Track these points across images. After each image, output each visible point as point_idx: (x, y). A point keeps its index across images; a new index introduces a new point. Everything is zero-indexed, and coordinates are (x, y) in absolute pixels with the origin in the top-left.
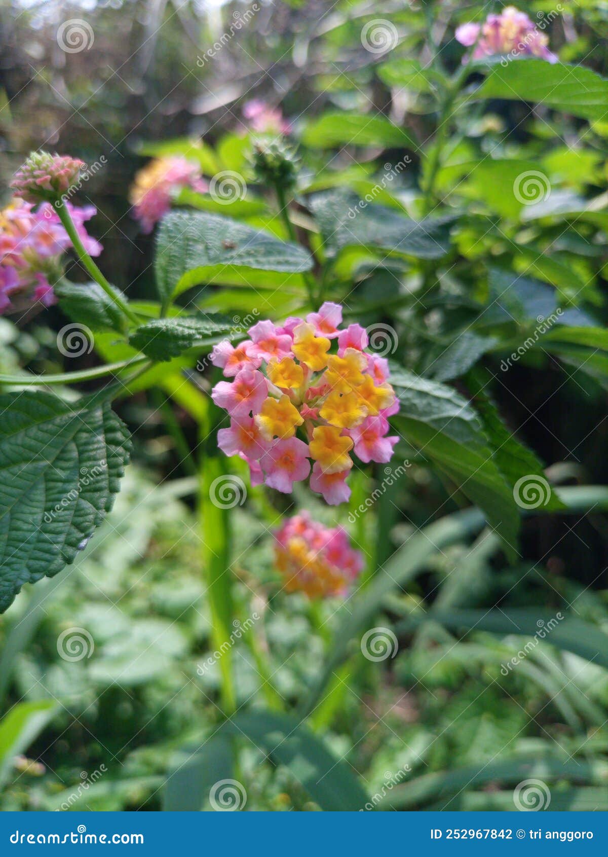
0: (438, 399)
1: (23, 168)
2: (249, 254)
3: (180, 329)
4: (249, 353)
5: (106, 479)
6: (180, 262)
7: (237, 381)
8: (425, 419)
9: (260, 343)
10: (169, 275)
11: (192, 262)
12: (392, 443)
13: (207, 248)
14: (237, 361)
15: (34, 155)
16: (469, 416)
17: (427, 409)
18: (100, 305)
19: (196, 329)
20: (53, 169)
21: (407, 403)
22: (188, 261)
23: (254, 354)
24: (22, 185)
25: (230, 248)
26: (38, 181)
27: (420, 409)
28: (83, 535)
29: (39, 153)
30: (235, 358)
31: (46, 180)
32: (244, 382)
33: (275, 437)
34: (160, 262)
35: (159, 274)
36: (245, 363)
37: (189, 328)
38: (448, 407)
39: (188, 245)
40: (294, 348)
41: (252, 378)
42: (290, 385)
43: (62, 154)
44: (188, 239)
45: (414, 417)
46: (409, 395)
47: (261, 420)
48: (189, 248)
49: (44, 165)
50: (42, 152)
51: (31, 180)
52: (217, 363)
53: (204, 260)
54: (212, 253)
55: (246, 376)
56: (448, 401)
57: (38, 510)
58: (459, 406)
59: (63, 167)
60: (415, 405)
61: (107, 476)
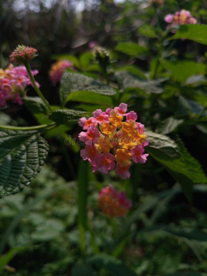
0: (162, 140)
1: (15, 50)
2: (93, 89)
3: (68, 112)
4: (93, 121)
5: (38, 160)
6: (68, 90)
7: (88, 132)
8: (157, 148)
9: (97, 117)
10: (64, 95)
11: (73, 90)
12: (146, 156)
13: (78, 86)
14: (88, 124)
15: (19, 46)
16: (174, 146)
17: (159, 144)
18: (39, 104)
19: (74, 112)
20: (26, 51)
21: (151, 142)
22: (72, 90)
23: (95, 121)
24: (14, 56)
25: (87, 86)
26: (20, 55)
27: (156, 144)
28: (28, 180)
29: (21, 46)
30: (87, 123)
31: (23, 55)
32: (91, 132)
33: (102, 153)
34: (61, 90)
35: (61, 94)
36: (91, 125)
37: (71, 112)
38: (166, 143)
39: (72, 84)
40: (110, 119)
41: (93, 130)
42: (108, 133)
43: (29, 46)
44: (72, 82)
45: (154, 147)
46: (152, 139)
47: (97, 146)
48: (72, 85)
49: (23, 50)
50: (23, 45)
51: (18, 54)
52: (80, 125)
53: (77, 90)
54: (80, 87)
55: (91, 130)
56: (166, 141)
57: (9, 168)
58: (170, 143)
59: (29, 51)
60: (154, 142)
61: (38, 159)
